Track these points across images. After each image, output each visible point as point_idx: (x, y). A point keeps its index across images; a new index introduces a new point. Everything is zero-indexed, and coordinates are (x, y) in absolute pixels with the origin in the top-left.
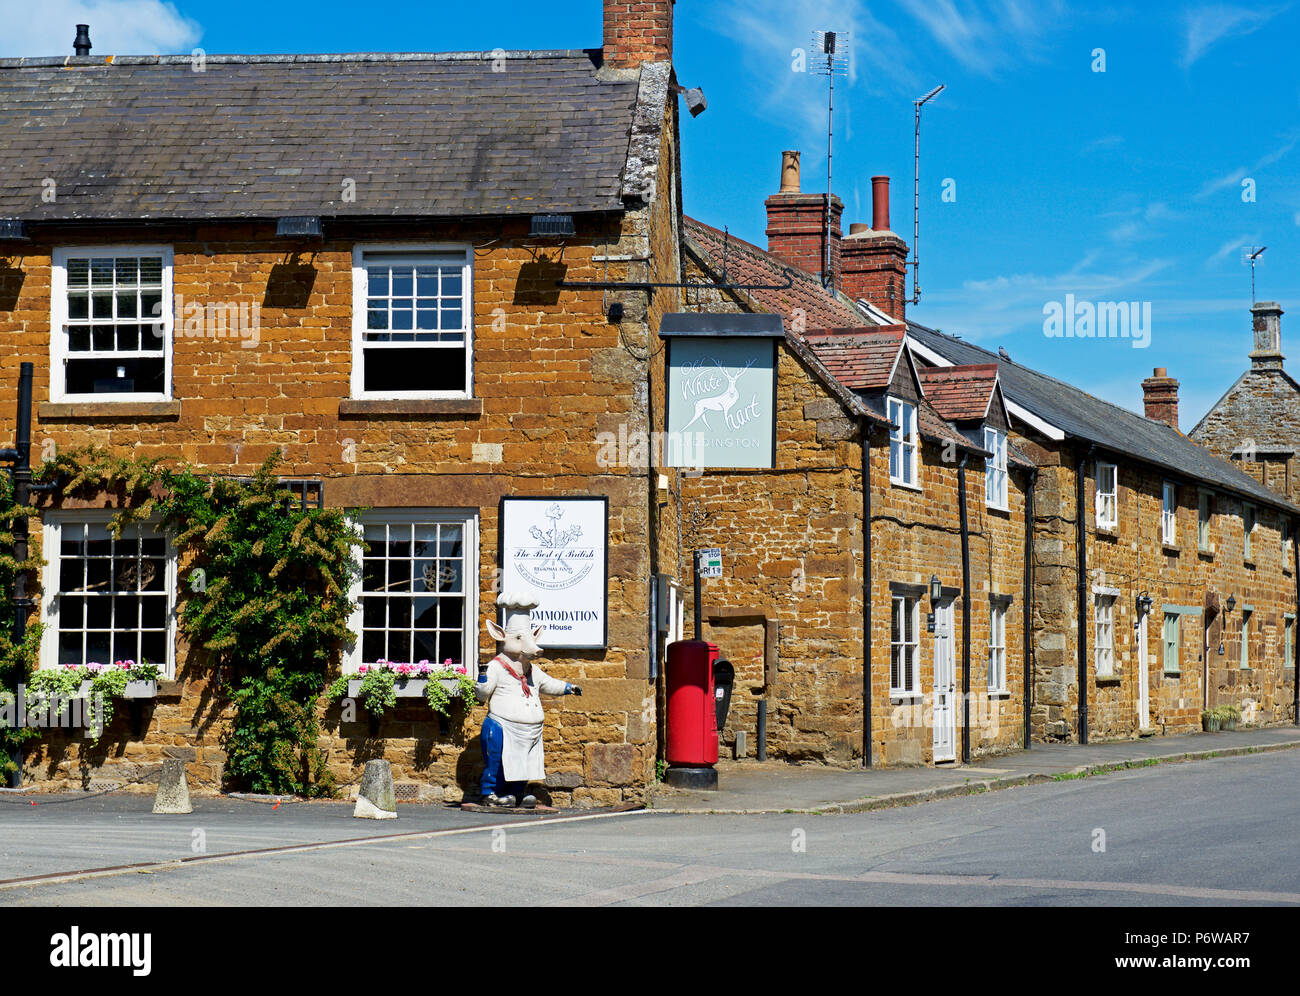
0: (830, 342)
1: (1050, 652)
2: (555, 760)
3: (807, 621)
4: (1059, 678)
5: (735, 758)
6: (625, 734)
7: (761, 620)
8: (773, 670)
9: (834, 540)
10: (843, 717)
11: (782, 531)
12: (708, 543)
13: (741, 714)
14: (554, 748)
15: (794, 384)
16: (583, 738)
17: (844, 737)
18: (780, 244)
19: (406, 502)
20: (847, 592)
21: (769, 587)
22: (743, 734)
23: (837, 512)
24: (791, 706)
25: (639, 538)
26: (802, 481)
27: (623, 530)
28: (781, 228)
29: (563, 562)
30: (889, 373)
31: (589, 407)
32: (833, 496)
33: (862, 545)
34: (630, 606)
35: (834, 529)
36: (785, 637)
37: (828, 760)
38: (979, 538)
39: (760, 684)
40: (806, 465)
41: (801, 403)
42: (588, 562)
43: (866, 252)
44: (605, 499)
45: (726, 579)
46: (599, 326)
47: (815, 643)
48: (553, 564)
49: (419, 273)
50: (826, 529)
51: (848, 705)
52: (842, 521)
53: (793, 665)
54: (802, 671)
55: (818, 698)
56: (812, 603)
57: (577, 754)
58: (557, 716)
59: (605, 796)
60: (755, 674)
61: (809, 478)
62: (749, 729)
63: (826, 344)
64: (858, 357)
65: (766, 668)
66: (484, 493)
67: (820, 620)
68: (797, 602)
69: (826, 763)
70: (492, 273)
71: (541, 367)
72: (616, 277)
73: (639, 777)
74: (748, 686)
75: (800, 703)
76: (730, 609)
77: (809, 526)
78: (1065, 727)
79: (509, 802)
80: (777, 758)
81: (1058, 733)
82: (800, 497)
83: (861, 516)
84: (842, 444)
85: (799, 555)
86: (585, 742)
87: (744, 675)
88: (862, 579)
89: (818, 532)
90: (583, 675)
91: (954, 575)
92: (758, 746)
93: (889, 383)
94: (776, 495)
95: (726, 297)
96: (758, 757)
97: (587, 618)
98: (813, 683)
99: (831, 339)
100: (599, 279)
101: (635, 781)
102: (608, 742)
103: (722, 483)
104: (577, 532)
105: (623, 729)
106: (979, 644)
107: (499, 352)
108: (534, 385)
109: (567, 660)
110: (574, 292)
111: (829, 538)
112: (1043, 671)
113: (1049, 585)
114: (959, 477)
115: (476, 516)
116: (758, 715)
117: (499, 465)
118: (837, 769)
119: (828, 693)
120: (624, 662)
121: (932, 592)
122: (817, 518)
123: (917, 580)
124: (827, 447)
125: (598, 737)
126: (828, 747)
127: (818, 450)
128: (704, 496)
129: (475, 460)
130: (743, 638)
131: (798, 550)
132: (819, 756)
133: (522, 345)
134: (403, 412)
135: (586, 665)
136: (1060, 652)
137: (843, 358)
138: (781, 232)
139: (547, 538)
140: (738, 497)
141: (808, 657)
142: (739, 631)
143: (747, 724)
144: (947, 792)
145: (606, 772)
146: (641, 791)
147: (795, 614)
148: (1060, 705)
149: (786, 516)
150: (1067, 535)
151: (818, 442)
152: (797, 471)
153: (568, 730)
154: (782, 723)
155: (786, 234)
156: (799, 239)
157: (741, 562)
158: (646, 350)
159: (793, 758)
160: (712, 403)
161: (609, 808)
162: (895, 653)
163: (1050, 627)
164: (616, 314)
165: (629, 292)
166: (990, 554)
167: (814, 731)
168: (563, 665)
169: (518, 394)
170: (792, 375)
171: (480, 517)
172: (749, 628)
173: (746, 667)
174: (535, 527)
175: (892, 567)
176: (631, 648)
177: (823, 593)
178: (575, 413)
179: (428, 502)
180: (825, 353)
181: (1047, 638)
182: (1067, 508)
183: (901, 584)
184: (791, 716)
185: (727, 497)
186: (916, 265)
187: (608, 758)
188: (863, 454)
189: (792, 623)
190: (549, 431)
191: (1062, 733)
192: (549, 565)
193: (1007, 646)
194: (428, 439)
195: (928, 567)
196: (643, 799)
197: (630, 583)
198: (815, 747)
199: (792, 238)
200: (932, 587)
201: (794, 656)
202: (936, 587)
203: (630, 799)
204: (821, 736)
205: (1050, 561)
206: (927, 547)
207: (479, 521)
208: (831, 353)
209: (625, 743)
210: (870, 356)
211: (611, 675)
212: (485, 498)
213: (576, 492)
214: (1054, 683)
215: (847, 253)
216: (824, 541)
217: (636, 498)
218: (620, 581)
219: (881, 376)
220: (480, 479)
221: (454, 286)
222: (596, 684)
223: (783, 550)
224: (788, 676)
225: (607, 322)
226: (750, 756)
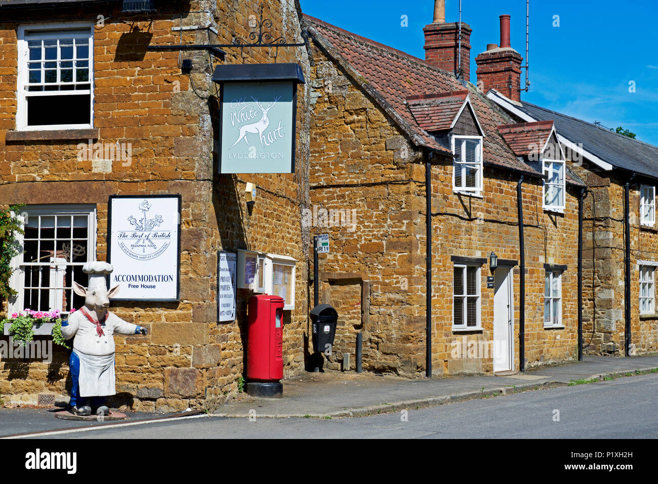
0: (421, 103)
1: (604, 301)
2: (145, 379)
3: (387, 281)
4: (610, 316)
5: (342, 370)
6: (191, 362)
7: (359, 281)
8: (367, 313)
9: (404, 228)
10: (409, 345)
11: (372, 223)
12: (328, 231)
13: (347, 342)
14: (144, 370)
15: (380, 127)
16: (163, 363)
17: (409, 358)
18: (432, 54)
19: (49, 201)
20: (411, 263)
21: (364, 260)
22: (347, 355)
23: (405, 210)
24: (378, 337)
25: (202, 223)
26: (384, 189)
27: (191, 218)
28: (432, 45)
29: (150, 241)
30: (452, 121)
31: (169, 133)
32: (403, 199)
33: (425, 231)
34: (195, 271)
35: (404, 221)
36: (374, 292)
37: (400, 372)
38: (536, 229)
39: (359, 322)
40: (387, 179)
41: (384, 140)
42: (167, 241)
43: (495, 61)
44: (178, 196)
45: (339, 254)
46: (176, 76)
47: (392, 296)
48: (144, 242)
49: (61, 42)
50: (400, 221)
51: (413, 337)
52: (409, 216)
53: (379, 310)
54: (384, 314)
55: (393, 332)
56: (390, 270)
57: (160, 375)
58: (146, 349)
59: (178, 405)
60: (356, 316)
61: (389, 188)
62: (352, 352)
63: (419, 105)
64: (436, 112)
65: (362, 312)
66: (100, 194)
67: (395, 281)
68: (381, 269)
69: (398, 375)
70: (106, 41)
71: (137, 106)
72: (188, 41)
73: (200, 392)
74: (351, 323)
75: (383, 335)
76: (340, 274)
77: (389, 220)
78: (614, 347)
79: (85, 411)
80: (369, 370)
81: (609, 350)
82: (383, 201)
83: (425, 212)
84: (409, 165)
85: (383, 238)
86: (165, 366)
87: (350, 316)
88: (425, 254)
89: (394, 223)
90: (163, 320)
91: (512, 251)
92: (357, 363)
93: (452, 126)
94: (369, 199)
95: (340, 72)
96: (357, 370)
97: (166, 279)
98: (391, 322)
99: (422, 101)
100: (176, 43)
101: (198, 394)
102: (180, 366)
103: (337, 193)
104: (159, 220)
105: (190, 357)
106: (535, 296)
107: (110, 96)
108: (133, 118)
109: (153, 309)
110: (160, 53)
111: (401, 227)
112: (600, 312)
113: (604, 259)
114: (518, 191)
115: (95, 210)
116: (357, 343)
117: (110, 174)
118: (405, 379)
119: (400, 329)
120: (191, 311)
121: (491, 262)
122: (393, 214)
123: (478, 255)
124: (400, 168)
125: (173, 363)
126: (400, 364)
127: (395, 169)
128: (326, 201)
129: (94, 171)
130: (349, 293)
131: (382, 235)
132: (394, 370)
133: (125, 91)
134: (46, 139)
135: (166, 313)
136: (610, 300)
137: (427, 113)
138: (432, 47)
139: (140, 224)
140: (346, 202)
141: (387, 305)
142: (347, 288)
143: (350, 349)
144: (462, 397)
145: (178, 387)
146: (202, 401)
147: (380, 277)
148: (610, 333)
149: (375, 213)
150: (616, 229)
151: (394, 164)
152: (382, 184)
153: (154, 358)
154: (372, 348)
155: (435, 48)
156: (443, 51)
157: (348, 243)
158: (207, 92)
159: (379, 371)
160: (251, 128)
161: (179, 414)
162: (458, 302)
163: (604, 285)
164: (187, 67)
165: (197, 51)
166: (546, 239)
167: (391, 354)
168: (151, 313)
169: (123, 125)
170: (379, 121)
171: (97, 211)
172: (353, 286)
173: (351, 311)
174: (132, 217)
175: (455, 247)
176: (196, 301)
177: (397, 263)
178: (160, 137)
179: (63, 201)
180: (417, 110)
181: (602, 292)
182: (616, 212)
183: (462, 258)
184: (377, 343)
185: (339, 201)
186: (527, 68)
187: (180, 378)
188: (426, 172)
189: (377, 283)
190: (143, 150)
191: (612, 350)
192: (141, 243)
193: (563, 297)
194: (63, 157)
195: (486, 247)
196: (203, 407)
197: (196, 255)
198: (392, 364)
199: (439, 50)
200: (491, 260)
201: (379, 305)
202: (493, 259)
203: (194, 407)
204: (396, 357)
205: (604, 244)
206: (487, 234)
207: (97, 213)
208: (420, 110)
209: (191, 367)
210: (444, 111)
211: (183, 319)
212: (100, 197)
213: (160, 192)
214: (606, 320)
215: (484, 62)
216: (397, 229)
217: (200, 196)
218: (189, 254)
219: (447, 123)
220: (97, 184)
221: (83, 52)
222: (173, 326)
223: (373, 235)
224: (375, 317)
225: (181, 73)
226: (353, 369)
